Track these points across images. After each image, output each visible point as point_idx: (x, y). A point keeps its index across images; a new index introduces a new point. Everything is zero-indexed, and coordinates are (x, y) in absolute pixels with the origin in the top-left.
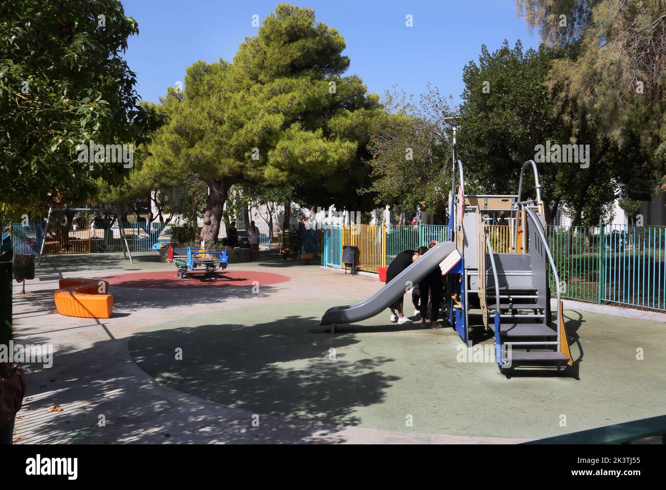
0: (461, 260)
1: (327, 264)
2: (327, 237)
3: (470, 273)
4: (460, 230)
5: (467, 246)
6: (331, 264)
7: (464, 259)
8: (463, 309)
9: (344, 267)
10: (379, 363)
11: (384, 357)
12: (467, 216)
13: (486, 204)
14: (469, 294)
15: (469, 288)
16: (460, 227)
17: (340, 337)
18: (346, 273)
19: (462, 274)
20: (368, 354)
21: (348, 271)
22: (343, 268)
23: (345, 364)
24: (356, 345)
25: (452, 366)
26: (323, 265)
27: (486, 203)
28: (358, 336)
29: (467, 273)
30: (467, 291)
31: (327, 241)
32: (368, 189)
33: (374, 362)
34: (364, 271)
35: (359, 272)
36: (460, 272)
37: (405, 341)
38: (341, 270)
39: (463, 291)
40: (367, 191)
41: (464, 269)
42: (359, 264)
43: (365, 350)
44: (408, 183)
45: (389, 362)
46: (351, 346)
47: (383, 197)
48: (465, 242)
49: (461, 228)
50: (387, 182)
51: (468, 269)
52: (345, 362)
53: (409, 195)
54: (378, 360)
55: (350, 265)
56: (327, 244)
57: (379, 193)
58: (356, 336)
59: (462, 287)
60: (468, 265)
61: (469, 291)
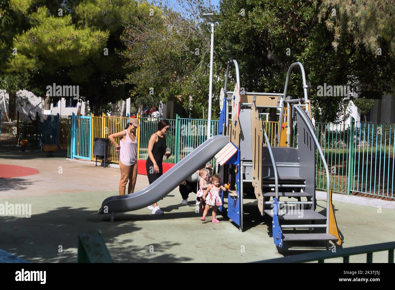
0: (237, 152)
1: (74, 156)
2: (75, 128)
3: (245, 164)
4: (235, 125)
5: (243, 140)
6: (78, 157)
7: (240, 152)
8: (238, 197)
9: (95, 159)
10: (167, 247)
11: (170, 242)
12: (243, 112)
13: (255, 102)
14: (244, 183)
15: (244, 178)
16: (236, 122)
17: (121, 225)
18: (96, 165)
19: (238, 165)
20: (154, 239)
21: (99, 164)
22: (92, 161)
23: (136, 248)
24: (139, 231)
25: (233, 248)
26: (70, 158)
27: (254, 100)
28: (138, 223)
29: (243, 164)
30: (242, 181)
31: (75, 133)
32: (123, 81)
33: (162, 246)
34: (116, 163)
35: (110, 164)
36: (236, 163)
37: (184, 227)
38: (89, 163)
39: (238, 181)
40: (122, 83)
41: (240, 160)
42: (110, 156)
43: (150, 235)
44: (163, 77)
45: (177, 246)
46: (134, 233)
47: (139, 89)
48: (241, 136)
49: (238, 123)
50: (143, 74)
51: (244, 161)
52: (135, 247)
53: (164, 89)
54: (166, 244)
55: (102, 157)
56: (75, 135)
57: (136, 85)
58: (135, 224)
59: (237, 176)
60: (244, 157)
61: (244, 181)
